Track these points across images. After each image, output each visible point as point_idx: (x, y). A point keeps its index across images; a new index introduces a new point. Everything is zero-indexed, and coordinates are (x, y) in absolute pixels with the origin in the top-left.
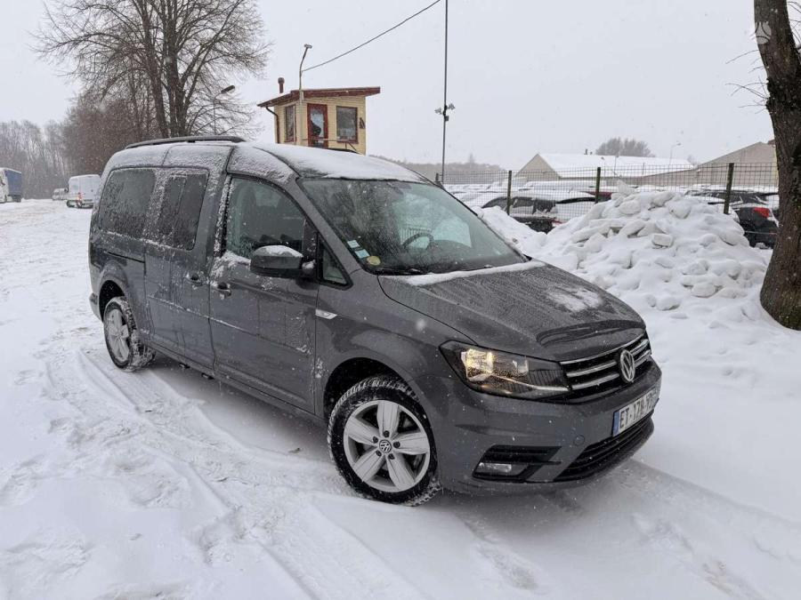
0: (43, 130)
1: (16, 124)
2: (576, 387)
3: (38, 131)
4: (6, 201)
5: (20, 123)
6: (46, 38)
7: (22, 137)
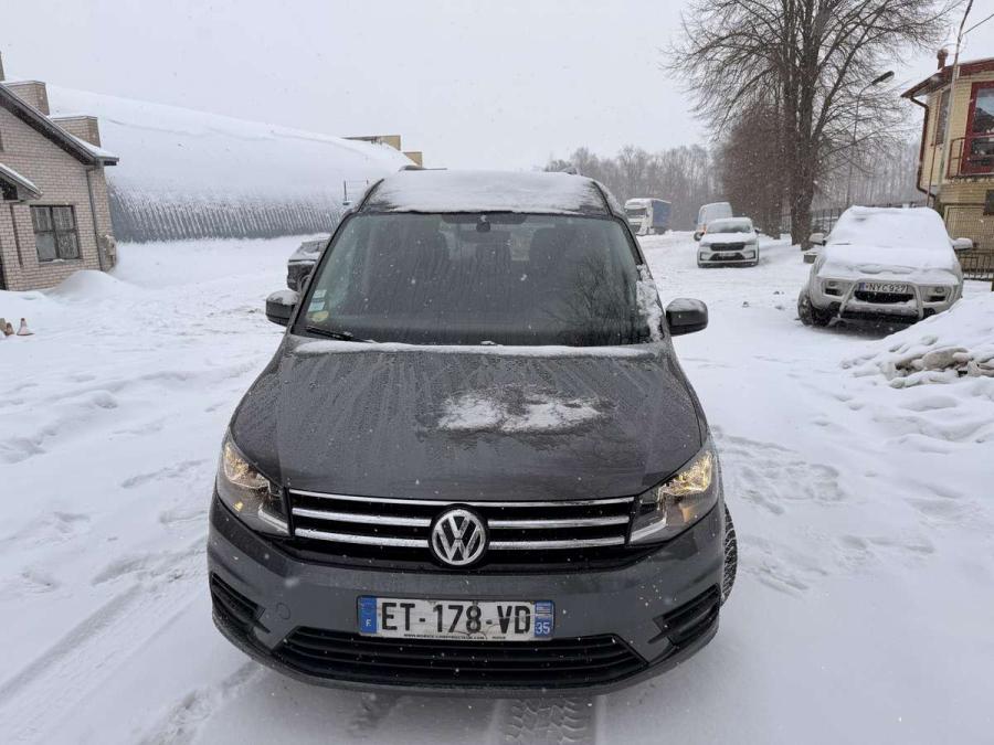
0: (709, 155)
1: (685, 148)
2: (300, 532)
3: (706, 156)
4: (648, 234)
5: (688, 147)
6: (677, 52)
7: (688, 161)
